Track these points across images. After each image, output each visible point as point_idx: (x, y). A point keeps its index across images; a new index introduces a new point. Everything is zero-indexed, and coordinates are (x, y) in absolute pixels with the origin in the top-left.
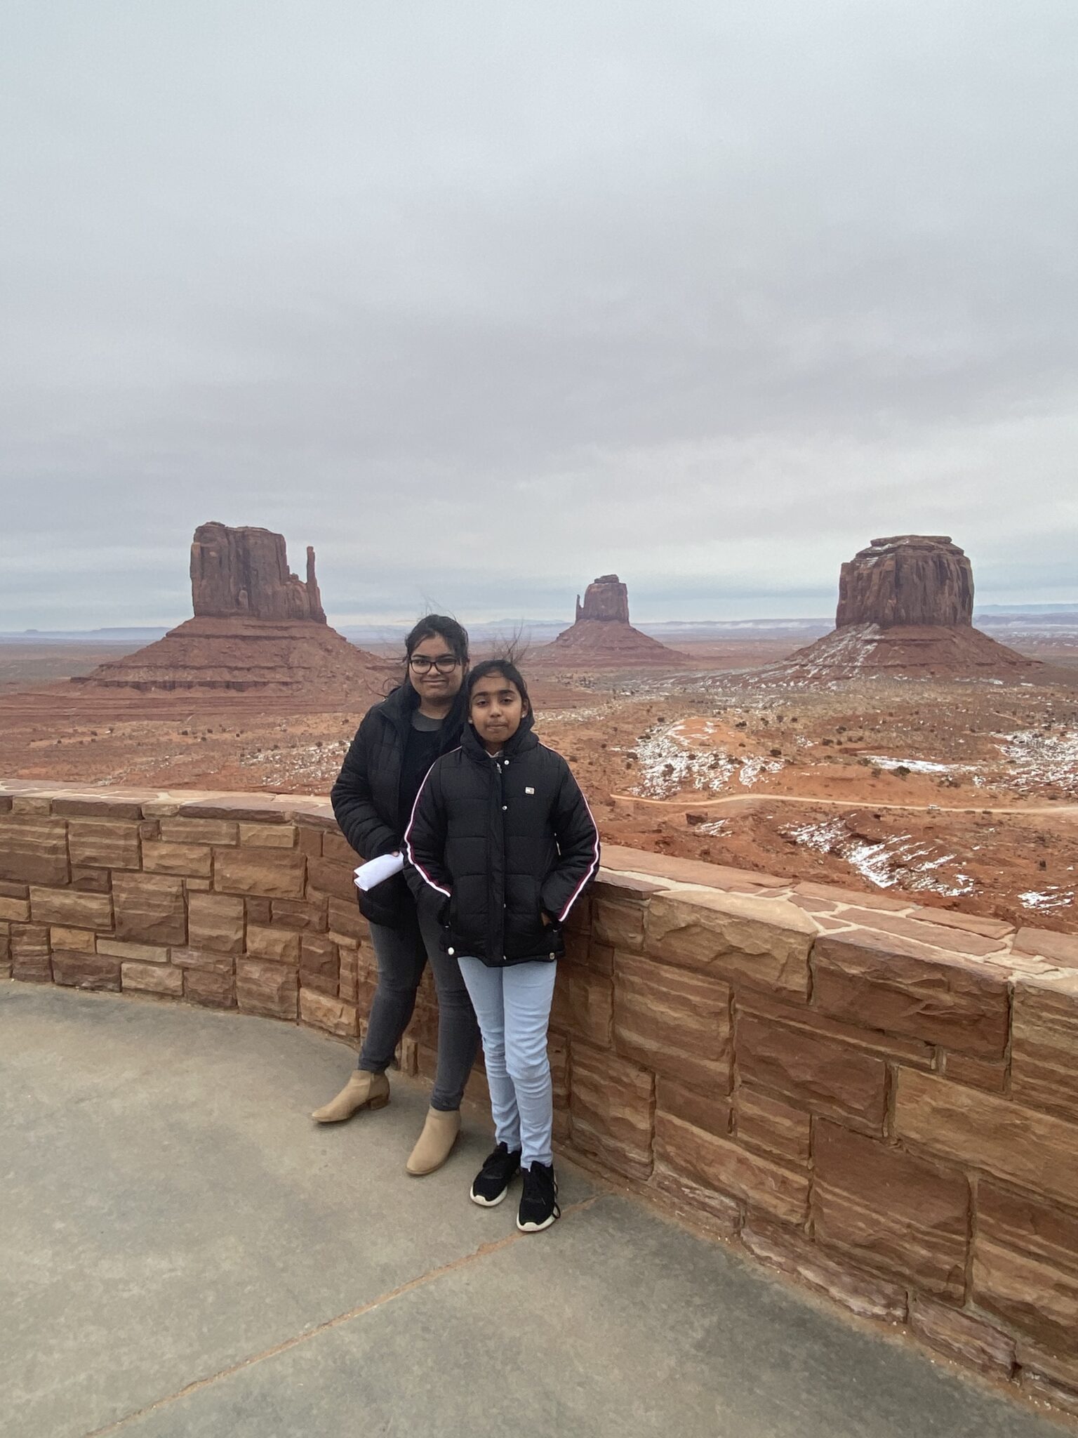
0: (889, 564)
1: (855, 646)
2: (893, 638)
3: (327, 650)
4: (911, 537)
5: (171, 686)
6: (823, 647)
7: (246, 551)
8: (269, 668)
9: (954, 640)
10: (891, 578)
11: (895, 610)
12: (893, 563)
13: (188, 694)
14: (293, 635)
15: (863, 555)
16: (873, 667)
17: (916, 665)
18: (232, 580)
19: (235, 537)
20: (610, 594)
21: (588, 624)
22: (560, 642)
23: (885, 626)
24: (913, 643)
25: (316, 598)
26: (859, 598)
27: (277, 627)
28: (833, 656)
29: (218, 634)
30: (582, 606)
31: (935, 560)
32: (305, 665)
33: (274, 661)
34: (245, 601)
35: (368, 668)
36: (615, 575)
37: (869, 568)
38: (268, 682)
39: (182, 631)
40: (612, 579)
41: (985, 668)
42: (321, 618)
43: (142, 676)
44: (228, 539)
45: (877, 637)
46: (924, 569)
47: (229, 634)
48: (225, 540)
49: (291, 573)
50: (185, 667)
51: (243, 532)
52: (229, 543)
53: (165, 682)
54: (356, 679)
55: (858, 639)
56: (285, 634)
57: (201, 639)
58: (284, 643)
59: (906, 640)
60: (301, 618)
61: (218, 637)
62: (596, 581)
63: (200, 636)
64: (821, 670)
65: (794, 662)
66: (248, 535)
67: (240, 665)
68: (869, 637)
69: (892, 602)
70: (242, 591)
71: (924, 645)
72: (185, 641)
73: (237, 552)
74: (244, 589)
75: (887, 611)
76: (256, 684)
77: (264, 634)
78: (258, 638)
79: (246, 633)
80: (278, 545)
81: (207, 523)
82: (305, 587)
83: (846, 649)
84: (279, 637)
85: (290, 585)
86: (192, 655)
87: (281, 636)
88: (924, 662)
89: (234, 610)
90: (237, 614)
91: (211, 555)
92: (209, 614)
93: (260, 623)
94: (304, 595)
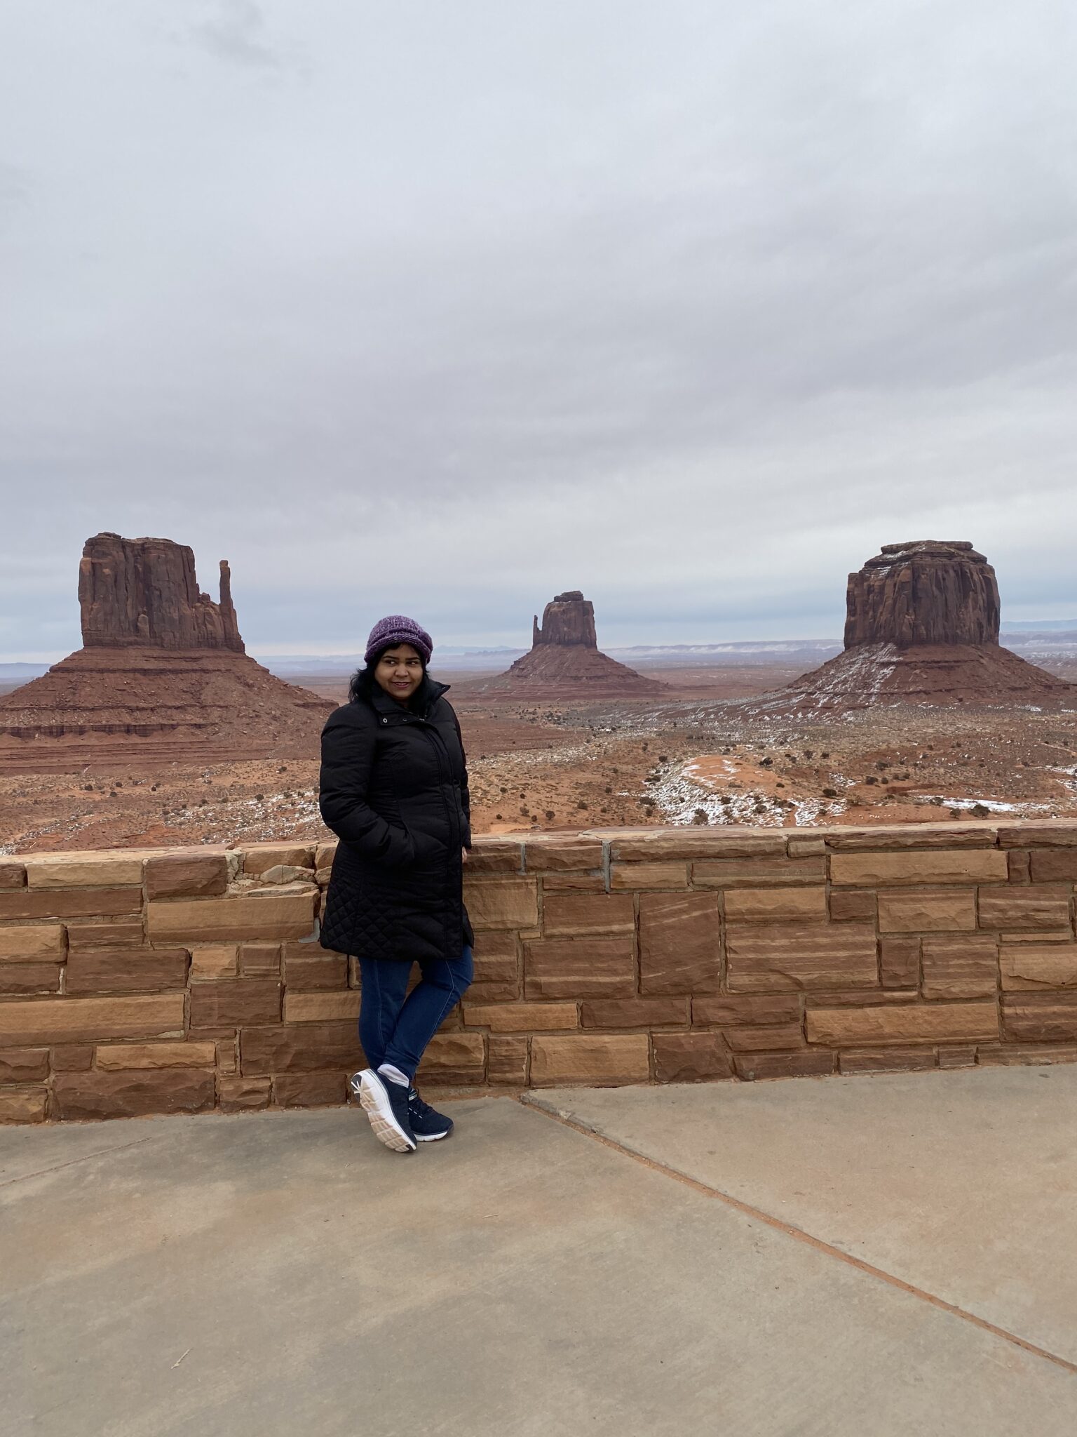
0: (905, 574)
1: (869, 670)
2: (914, 659)
3: (247, 685)
4: (929, 543)
5: (59, 732)
6: (832, 672)
7: (148, 569)
8: (177, 708)
9: (982, 660)
10: (908, 591)
11: (914, 627)
12: (909, 572)
13: (79, 741)
14: (205, 667)
15: (872, 565)
16: (892, 694)
17: (941, 691)
18: (129, 602)
19: (132, 551)
20: (573, 614)
21: (548, 650)
22: (516, 672)
23: (902, 646)
24: (935, 665)
25: (231, 621)
26: (871, 614)
27: (185, 659)
28: (845, 682)
29: (115, 667)
30: (541, 629)
31: (955, 568)
32: (222, 703)
33: (182, 699)
34: (144, 627)
35: (298, 705)
36: (579, 592)
37: (881, 580)
38: (178, 725)
39: (70, 665)
40: (575, 597)
41: (1019, 693)
42: (240, 647)
43: (23, 720)
44: (125, 553)
45: (895, 659)
46: (944, 579)
47: (127, 667)
48: (122, 554)
49: (201, 593)
50: (75, 708)
51: (143, 545)
52: (126, 557)
53: (51, 727)
54: (284, 718)
55: (872, 662)
56: (195, 666)
57: (94, 674)
58: (195, 676)
59: (928, 662)
60: (213, 646)
61: (113, 671)
62: (557, 599)
63: (91, 670)
64: (832, 698)
65: (799, 690)
66: (148, 548)
67: (142, 705)
68: (885, 659)
69: (909, 618)
70: (142, 615)
71: (949, 667)
72: (73, 677)
73: (135, 567)
74: (144, 613)
75: (904, 629)
76: (162, 727)
77: (169, 667)
78: (162, 672)
79: (147, 666)
80: (185, 559)
81: (99, 534)
82: (218, 609)
83: (859, 673)
84: (188, 670)
85: (200, 607)
86: (83, 693)
87: (190, 668)
88: (950, 687)
89: (132, 639)
90: (136, 643)
91: (104, 573)
92: (101, 644)
93: (164, 654)
94: (217, 618)
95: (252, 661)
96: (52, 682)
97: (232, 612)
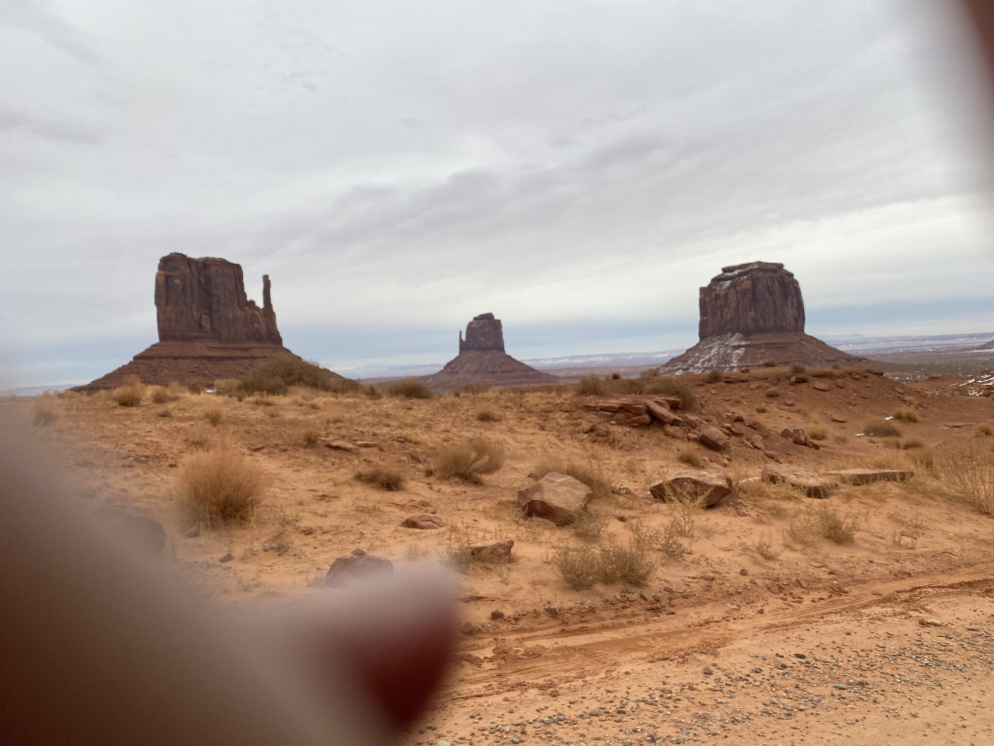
0: (745, 285)
1: (726, 351)
2: (758, 343)
4: (759, 263)
6: (697, 355)
7: (208, 280)
10: (749, 295)
11: (755, 320)
12: (749, 282)
14: (254, 355)
15: (716, 280)
18: (195, 306)
19: (196, 267)
20: (487, 329)
21: (470, 354)
22: (449, 370)
23: (747, 333)
24: (773, 346)
25: (273, 321)
26: (719, 313)
27: (238, 349)
28: (709, 360)
29: (186, 355)
30: (464, 340)
34: (206, 325)
36: (491, 313)
37: (725, 290)
39: (150, 354)
40: (488, 317)
42: (279, 340)
44: (190, 269)
45: (743, 343)
46: (772, 286)
47: (196, 355)
48: (188, 269)
49: (249, 299)
51: (204, 262)
52: (192, 271)
55: (727, 346)
56: (247, 354)
57: (170, 361)
58: (248, 361)
59: (768, 344)
60: (259, 339)
61: (185, 358)
62: (475, 319)
63: (167, 358)
65: (676, 368)
66: (208, 265)
68: (736, 343)
69: (752, 314)
70: (205, 316)
71: (782, 347)
72: (155, 363)
73: (199, 280)
74: (206, 314)
75: (748, 322)
77: (227, 354)
78: (222, 358)
79: (212, 354)
80: (236, 274)
81: (170, 254)
82: (262, 312)
83: (718, 353)
84: (241, 357)
85: (248, 310)
86: (163, 375)
87: (243, 356)
88: (786, 361)
89: (197, 334)
90: (201, 337)
91: (175, 283)
92: (174, 338)
93: (223, 345)
94: (261, 319)
95: (288, 351)
96: (136, 366)
97: (273, 315)
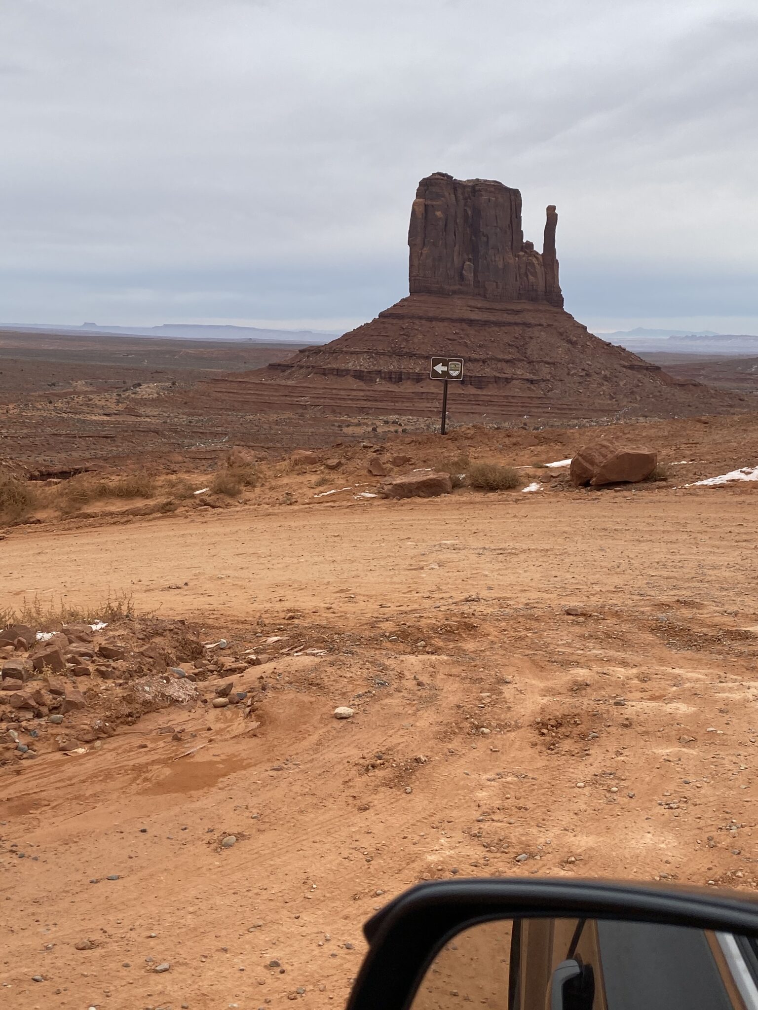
3: (570, 342)
5: (397, 378)
7: (477, 212)
8: (507, 361)
13: (418, 389)
14: (527, 321)
18: (457, 248)
19: (463, 194)
25: (554, 273)
27: (506, 311)
29: (443, 316)
32: (548, 359)
33: (510, 353)
34: (469, 275)
35: (624, 367)
38: (512, 379)
39: (400, 312)
42: (560, 301)
43: (363, 364)
44: (456, 196)
47: (455, 316)
48: (453, 196)
49: (524, 241)
50: (411, 355)
51: (473, 187)
52: (457, 199)
53: (390, 373)
54: (615, 379)
56: (517, 319)
57: (423, 322)
58: (518, 330)
60: (534, 300)
61: (442, 320)
63: (420, 318)
66: (480, 190)
67: (474, 356)
70: (468, 263)
72: (405, 324)
73: (465, 211)
74: (469, 260)
76: (497, 380)
77: (492, 318)
78: (486, 323)
79: (474, 316)
80: (513, 203)
81: (433, 174)
82: (541, 259)
84: (510, 323)
85: (524, 256)
86: (416, 340)
87: (513, 321)
89: (457, 287)
90: (460, 292)
91: (436, 216)
92: (429, 291)
93: (487, 305)
94: (539, 270)
95: (570, 317)
96: (384, 328)
97: (555, 264)
